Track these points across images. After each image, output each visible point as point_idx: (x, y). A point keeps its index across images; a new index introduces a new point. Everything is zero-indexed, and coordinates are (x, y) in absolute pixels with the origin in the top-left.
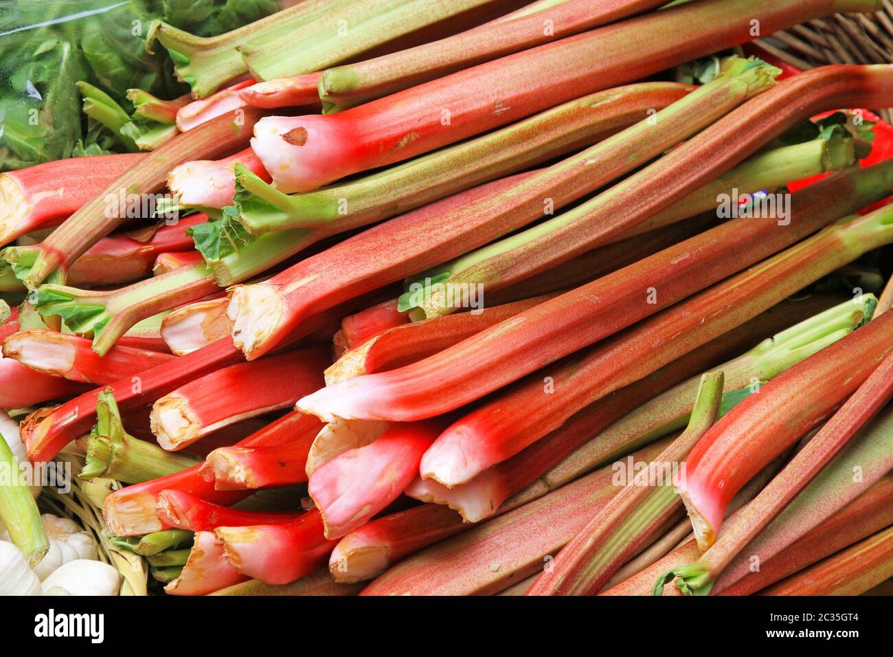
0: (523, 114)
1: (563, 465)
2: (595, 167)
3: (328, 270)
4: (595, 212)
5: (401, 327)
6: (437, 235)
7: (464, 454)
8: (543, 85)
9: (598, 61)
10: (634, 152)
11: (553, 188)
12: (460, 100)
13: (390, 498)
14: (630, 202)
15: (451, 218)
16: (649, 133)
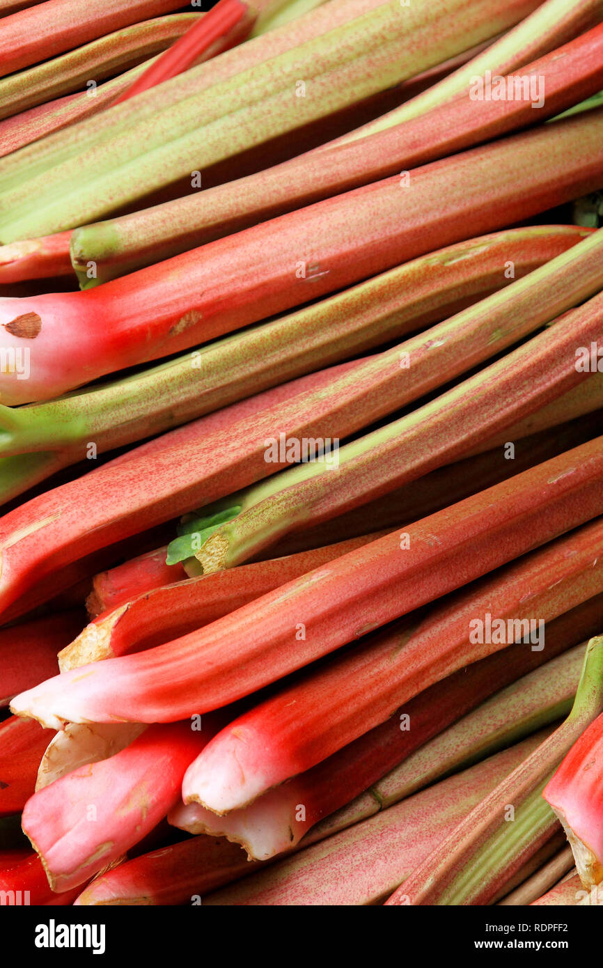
0: (350, 280)
1: (400, 771)
2: (443, 352)
3: (65, 511)
4: (441, 415)
5: (163, 588)
6: (220, 455)
7: (240, 767)
8: (376, 238)
9: (454, 201)
10: (500, 327)
11: (383, 384)
12: (258, 264)
13: (141, 832)
14: (490, 399)
15: (240, 431)
16: (519, 300)
